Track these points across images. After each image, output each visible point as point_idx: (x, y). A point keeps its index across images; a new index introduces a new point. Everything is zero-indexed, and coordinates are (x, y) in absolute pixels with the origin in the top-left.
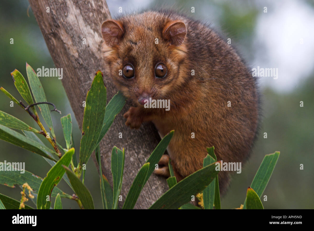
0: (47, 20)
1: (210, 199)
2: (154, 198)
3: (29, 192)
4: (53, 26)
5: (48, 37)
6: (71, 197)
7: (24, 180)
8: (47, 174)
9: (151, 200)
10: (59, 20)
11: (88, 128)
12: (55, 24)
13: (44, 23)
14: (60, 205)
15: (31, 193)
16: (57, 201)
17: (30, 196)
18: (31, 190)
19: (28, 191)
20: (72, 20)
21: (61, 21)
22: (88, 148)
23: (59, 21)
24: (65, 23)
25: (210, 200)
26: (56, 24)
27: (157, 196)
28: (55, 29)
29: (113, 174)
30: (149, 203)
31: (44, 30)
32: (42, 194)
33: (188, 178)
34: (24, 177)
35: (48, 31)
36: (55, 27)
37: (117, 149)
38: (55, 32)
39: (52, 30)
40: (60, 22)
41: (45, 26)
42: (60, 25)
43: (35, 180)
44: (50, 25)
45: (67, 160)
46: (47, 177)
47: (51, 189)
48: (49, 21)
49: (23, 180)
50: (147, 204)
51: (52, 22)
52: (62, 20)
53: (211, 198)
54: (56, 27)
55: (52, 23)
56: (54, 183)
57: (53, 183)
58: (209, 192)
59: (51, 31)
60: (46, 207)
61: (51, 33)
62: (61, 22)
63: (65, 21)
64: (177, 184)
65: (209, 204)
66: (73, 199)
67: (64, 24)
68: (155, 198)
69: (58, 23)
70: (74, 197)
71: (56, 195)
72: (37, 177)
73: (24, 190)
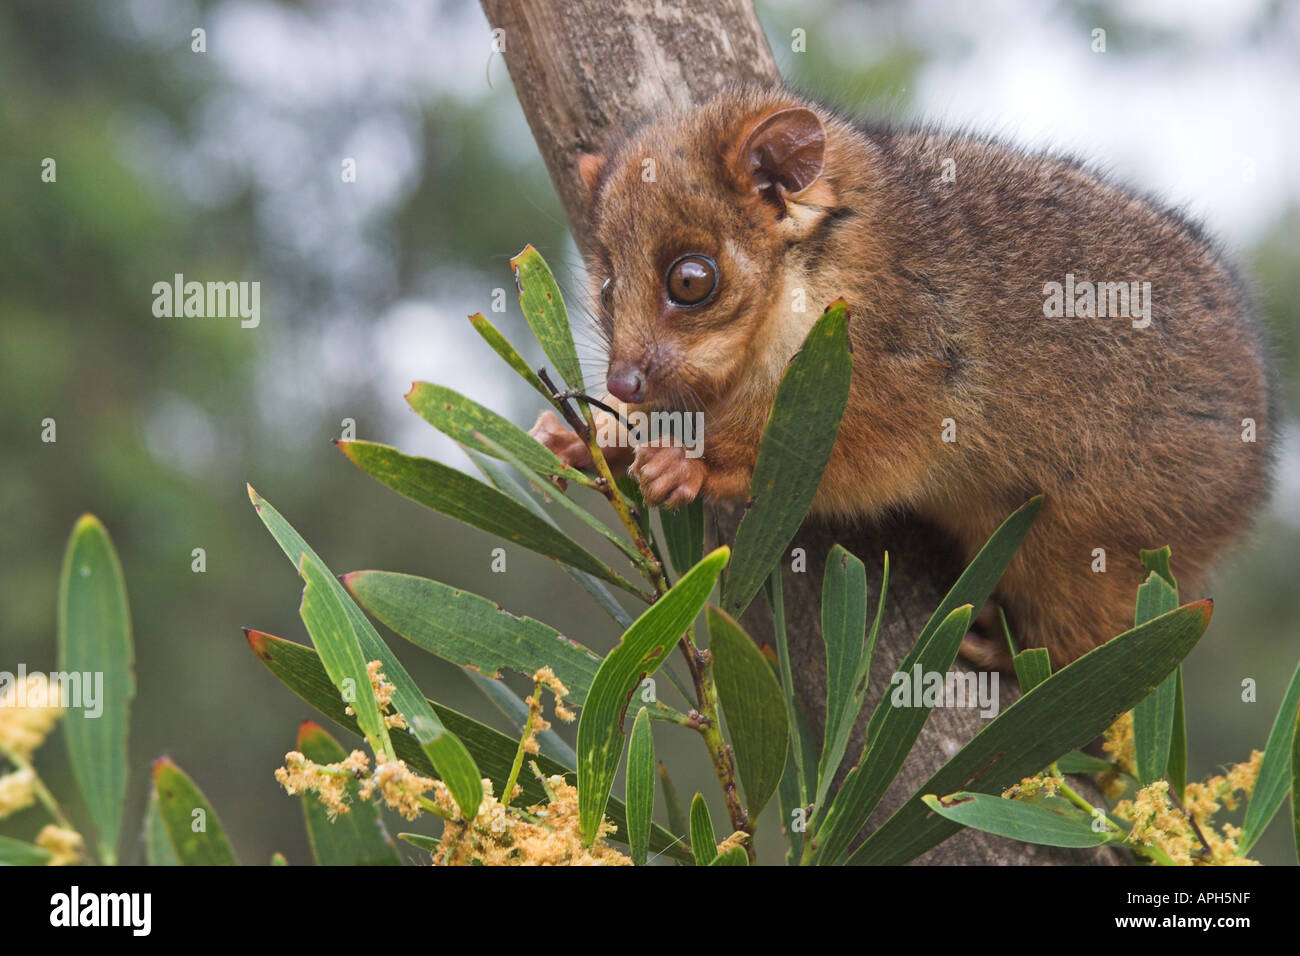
0: (563, 100)
1: (1156, 729)
2: (948, 727)
3: (558, 699)
4: (585, 120)
5: (564, 158)
6: (683, 719)
7: (532, 653)
8: (623, 638)
9: (938, 734)
10: (607, 99)
11: (769, 487)
12: (591, 112)
13: (550, 109)
14: (647, 745)
15: (566, 704)
16: (636, 731)
17: (559, 714)
18: (566, 692)
19: (554, 696)
20: (653, 99)
21: (614, 101)
22: (760, 555)
23: (605, 104)
24: (626, 109)
25: (1158, 734)
26: (595, 115)
27: (957, 720)
28: (589, 132)
29: (829, 643)
30: (929, 744)
31: (549, 134)
32: (597, 704)
33: (1088, 658)
34: (531, 642)
35: (566, 139)
36: (591, 125)
37: (845, 555)
38: (590, 142)
39: (578, 135)
40: (610, 107)
41: (556, 120)
42: (608, 115)
43: (567, 655)
44: (573, 118)
45: (698, 589)
46: (618, 647)
47: (630, 690)
48: (571, 104)
49: (528, 654)
50: (923, 748)
51: (581, 105)
52: (617, 101)
53: (1161, 727)
54: (596, 123)
55: (581, 111)
56: (640, 667)
57: (637, 671)
58: (1154, 705)
59: (574, 139)
60: (609, 751)
61: (577, 145)
62: (612, 108)
63: (628, 101)
64: (1051, 676)
65: (1152, 748)
66: (689, 726)
67: (625, 114)
68: (952, 725)
69: (601, 109)
70: (694, 718)
71: (638, 710)
72: (576, 646)
73: (538, 693)
